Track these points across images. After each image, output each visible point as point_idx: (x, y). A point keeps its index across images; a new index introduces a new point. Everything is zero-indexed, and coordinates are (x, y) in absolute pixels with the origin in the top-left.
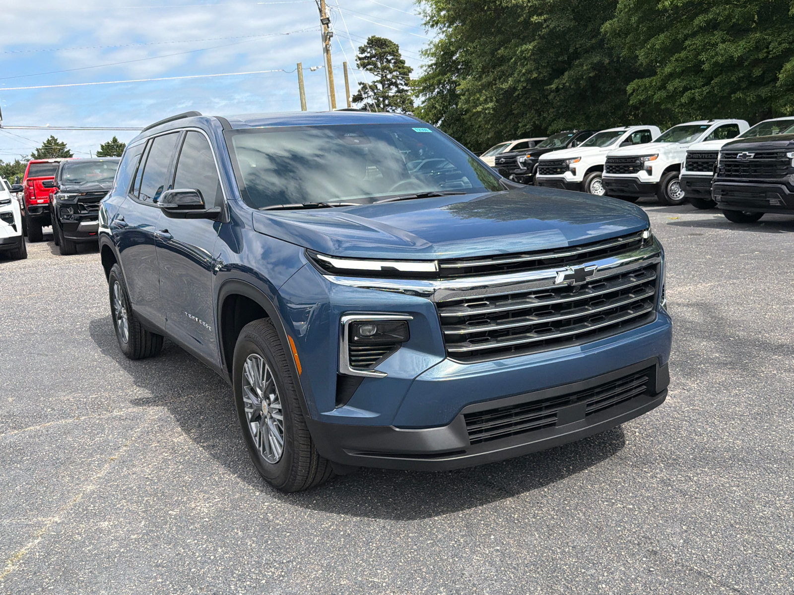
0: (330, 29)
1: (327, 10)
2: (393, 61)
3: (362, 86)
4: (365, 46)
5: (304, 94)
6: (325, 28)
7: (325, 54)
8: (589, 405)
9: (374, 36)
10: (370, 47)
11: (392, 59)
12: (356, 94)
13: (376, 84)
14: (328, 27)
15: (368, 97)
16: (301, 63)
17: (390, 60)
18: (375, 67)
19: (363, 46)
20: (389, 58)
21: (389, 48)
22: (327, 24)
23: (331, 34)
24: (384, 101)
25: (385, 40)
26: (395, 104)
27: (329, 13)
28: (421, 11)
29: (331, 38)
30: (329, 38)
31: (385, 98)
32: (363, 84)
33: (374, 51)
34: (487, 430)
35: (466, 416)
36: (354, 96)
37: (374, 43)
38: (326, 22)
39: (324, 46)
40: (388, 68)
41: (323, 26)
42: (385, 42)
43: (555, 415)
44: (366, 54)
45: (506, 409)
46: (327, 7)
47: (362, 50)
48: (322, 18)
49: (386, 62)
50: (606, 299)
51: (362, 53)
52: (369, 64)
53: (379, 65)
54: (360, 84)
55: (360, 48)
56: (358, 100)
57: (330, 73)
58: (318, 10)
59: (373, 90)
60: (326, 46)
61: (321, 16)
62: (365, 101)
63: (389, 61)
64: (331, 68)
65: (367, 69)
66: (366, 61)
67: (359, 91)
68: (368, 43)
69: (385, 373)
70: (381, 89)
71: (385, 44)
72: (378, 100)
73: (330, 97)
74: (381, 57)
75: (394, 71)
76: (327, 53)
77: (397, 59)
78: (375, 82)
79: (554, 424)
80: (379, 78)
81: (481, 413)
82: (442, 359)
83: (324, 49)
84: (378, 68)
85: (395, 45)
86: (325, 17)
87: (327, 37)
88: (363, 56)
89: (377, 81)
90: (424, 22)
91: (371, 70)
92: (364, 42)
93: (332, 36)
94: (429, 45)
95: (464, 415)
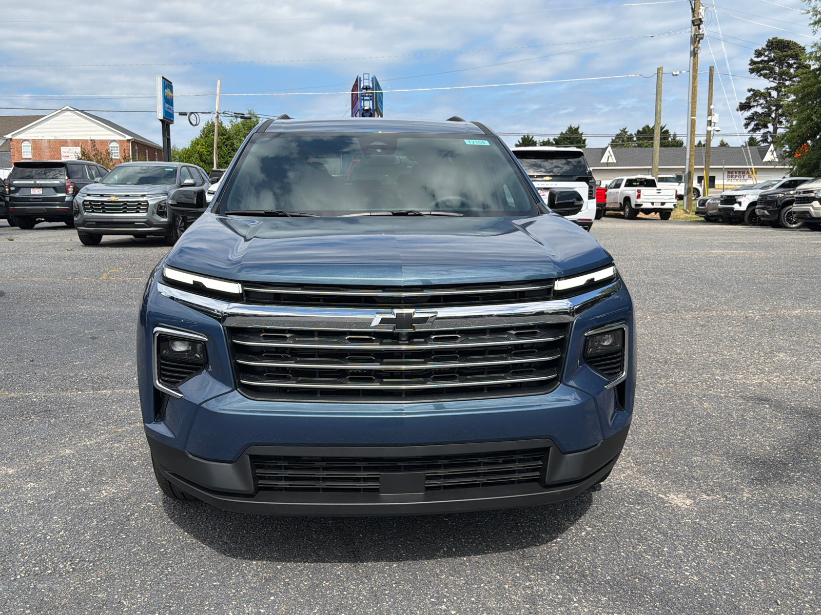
0: (701, 31)
1: (702, 10)
2: (795, 66)
3: (752, 93)
4: (763, 49)
5: (661, 101)
6: (696, 30)
7: (692, 58)
8: (428, 478)
9: (777, 38)
10: (770, 50)
11: (794, 63)
12: (744, 101)
13: (770, 91)
14: (699, 29)
15: (757, 105)
16: (662, 68)
17: (792, 64)
18: (771, 72)
19: (760, 49)
20: (791, 62)
21: (792, 51)
22: (699, 25)
23: (701, 36)
24: (777, 110)
25: (789, 42)
26: (789, 114)
27: (703, 14)
28: (809, 9)
29: (701, 41)
30: (699, 41)
31: (779, 106)
32: (754, 90)
33: (773, 55)
34: (286, 479)
35: (253, 457)
36: (741, 103)
37: (774, 46)
38: (697, 23)
39: (692, 49)
40: (787, 74)
41: (693, 28)
42: (788, 44)
43: (377, 479)
44: (763, 58)
45: (311, 460)
46: (701, 7)
47: (759, 54)
48: (693, 19)
49: (786, 66)
50: (461, 356)
51: (758, 57)
52: (764, 69)
53: (777, 70)
54: (749, 91)
55: (756, 51)
56: (745, 109)
57: (695, 78)
58: (691, 11)
59: (765, 98)
60: (694, 49)
61: (693, 16)
62: (753, 110)
63: (790, 66)
64: (696, 73)
65: (761, 75)
66: (761, 66)
67: (747, 99)
68: (767, 46)
69: (181, 393)
70: (776, 97)
71: (788, 46)
72: (770, 109)
73: (690, 105)
74: (780, 62)
75: (795, 77)
76: (694, 57)
77: (800, 64)
78: (768, 89)
79: (377, 490)
80: (774, 85)
81: (279, 458)
82: (230, 389)
83: (691, 52)
84: (775, 72)
85: (801, 47)
86: (697, 18)
87: (696, 39)
88: (759, 59)
89: (771, 88)
90: (812, 22)
91: (765, 76)
92: (763, 45)
93: (702, 38)
94: (812, 47)
95: (250, 456)
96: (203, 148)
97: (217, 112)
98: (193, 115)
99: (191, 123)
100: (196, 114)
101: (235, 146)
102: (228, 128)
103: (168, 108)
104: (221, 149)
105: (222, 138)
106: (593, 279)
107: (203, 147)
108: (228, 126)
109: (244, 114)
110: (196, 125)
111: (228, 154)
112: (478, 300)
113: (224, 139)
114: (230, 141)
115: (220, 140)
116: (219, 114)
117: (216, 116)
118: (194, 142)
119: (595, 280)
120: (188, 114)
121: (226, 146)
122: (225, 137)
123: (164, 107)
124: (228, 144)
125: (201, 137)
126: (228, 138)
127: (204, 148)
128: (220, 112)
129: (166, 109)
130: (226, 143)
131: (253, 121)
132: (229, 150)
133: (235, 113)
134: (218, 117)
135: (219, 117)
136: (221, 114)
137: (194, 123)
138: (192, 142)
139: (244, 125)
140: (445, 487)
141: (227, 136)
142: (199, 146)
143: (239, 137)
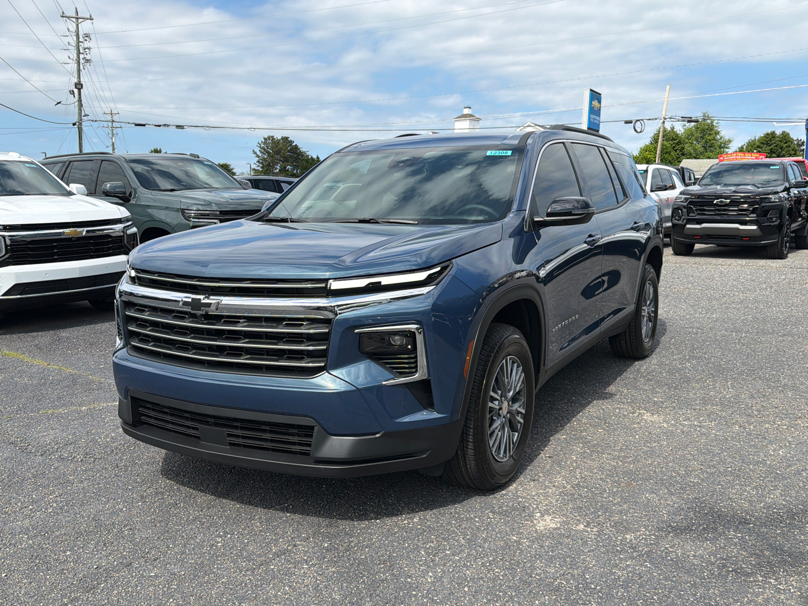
8: (229, 435)
35: (132, 398)
43: (197, 429)
79: (199, 438)
95: (131, 396)
96: (651, 155)
97: (664, 118)
98: (638, 122)
99: (636, 131)
100: (641, 121)
101: (685, 150)
102: (680, 132)
103: (594, 119)
104: (670, 154)
105: (672, 143)
106: (380, 282)
107: (651, 153)
108: (680, 131)
109: (691, 118)
110: (641, 132)
111: (677, 159)
112: (263, 293)
113: (673, 144)
114: (680, 146)
115: (670, 145)
116: (665, 119)
117: (662, 121)
118: (642, 149)
119: (382, 284)
120: (633, 122)
121: (676, 151)
122: (675, 142)
123: (589, 118)
124: (677, 149)
125: (651, 143)
126: (679, 143)
127: (653, 154)
128: (666, 117)
129: (592, 120)
130: (675, 148)
131: (708, 123)
132: (678, 154)
133: (682, 117)
134: (664, 122)
135: (666, 122)
136: (667, 120)
137: (639, 130)
138: (641, 149)
139: (698, 128)
140: (245, 446)
141: (677, 141)
142: (648, 153)
143: (690, 141)
